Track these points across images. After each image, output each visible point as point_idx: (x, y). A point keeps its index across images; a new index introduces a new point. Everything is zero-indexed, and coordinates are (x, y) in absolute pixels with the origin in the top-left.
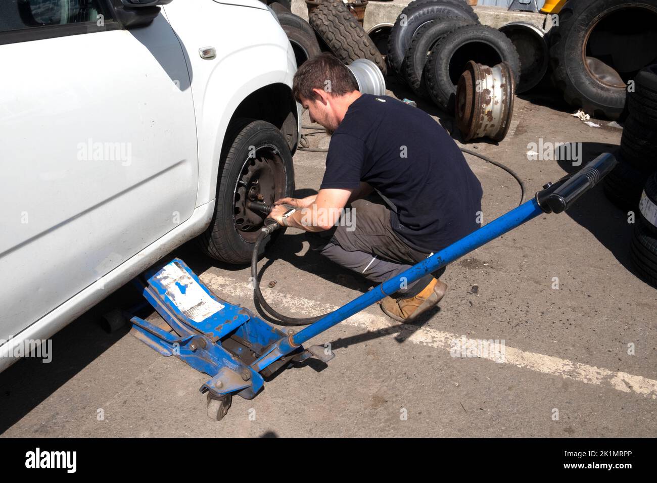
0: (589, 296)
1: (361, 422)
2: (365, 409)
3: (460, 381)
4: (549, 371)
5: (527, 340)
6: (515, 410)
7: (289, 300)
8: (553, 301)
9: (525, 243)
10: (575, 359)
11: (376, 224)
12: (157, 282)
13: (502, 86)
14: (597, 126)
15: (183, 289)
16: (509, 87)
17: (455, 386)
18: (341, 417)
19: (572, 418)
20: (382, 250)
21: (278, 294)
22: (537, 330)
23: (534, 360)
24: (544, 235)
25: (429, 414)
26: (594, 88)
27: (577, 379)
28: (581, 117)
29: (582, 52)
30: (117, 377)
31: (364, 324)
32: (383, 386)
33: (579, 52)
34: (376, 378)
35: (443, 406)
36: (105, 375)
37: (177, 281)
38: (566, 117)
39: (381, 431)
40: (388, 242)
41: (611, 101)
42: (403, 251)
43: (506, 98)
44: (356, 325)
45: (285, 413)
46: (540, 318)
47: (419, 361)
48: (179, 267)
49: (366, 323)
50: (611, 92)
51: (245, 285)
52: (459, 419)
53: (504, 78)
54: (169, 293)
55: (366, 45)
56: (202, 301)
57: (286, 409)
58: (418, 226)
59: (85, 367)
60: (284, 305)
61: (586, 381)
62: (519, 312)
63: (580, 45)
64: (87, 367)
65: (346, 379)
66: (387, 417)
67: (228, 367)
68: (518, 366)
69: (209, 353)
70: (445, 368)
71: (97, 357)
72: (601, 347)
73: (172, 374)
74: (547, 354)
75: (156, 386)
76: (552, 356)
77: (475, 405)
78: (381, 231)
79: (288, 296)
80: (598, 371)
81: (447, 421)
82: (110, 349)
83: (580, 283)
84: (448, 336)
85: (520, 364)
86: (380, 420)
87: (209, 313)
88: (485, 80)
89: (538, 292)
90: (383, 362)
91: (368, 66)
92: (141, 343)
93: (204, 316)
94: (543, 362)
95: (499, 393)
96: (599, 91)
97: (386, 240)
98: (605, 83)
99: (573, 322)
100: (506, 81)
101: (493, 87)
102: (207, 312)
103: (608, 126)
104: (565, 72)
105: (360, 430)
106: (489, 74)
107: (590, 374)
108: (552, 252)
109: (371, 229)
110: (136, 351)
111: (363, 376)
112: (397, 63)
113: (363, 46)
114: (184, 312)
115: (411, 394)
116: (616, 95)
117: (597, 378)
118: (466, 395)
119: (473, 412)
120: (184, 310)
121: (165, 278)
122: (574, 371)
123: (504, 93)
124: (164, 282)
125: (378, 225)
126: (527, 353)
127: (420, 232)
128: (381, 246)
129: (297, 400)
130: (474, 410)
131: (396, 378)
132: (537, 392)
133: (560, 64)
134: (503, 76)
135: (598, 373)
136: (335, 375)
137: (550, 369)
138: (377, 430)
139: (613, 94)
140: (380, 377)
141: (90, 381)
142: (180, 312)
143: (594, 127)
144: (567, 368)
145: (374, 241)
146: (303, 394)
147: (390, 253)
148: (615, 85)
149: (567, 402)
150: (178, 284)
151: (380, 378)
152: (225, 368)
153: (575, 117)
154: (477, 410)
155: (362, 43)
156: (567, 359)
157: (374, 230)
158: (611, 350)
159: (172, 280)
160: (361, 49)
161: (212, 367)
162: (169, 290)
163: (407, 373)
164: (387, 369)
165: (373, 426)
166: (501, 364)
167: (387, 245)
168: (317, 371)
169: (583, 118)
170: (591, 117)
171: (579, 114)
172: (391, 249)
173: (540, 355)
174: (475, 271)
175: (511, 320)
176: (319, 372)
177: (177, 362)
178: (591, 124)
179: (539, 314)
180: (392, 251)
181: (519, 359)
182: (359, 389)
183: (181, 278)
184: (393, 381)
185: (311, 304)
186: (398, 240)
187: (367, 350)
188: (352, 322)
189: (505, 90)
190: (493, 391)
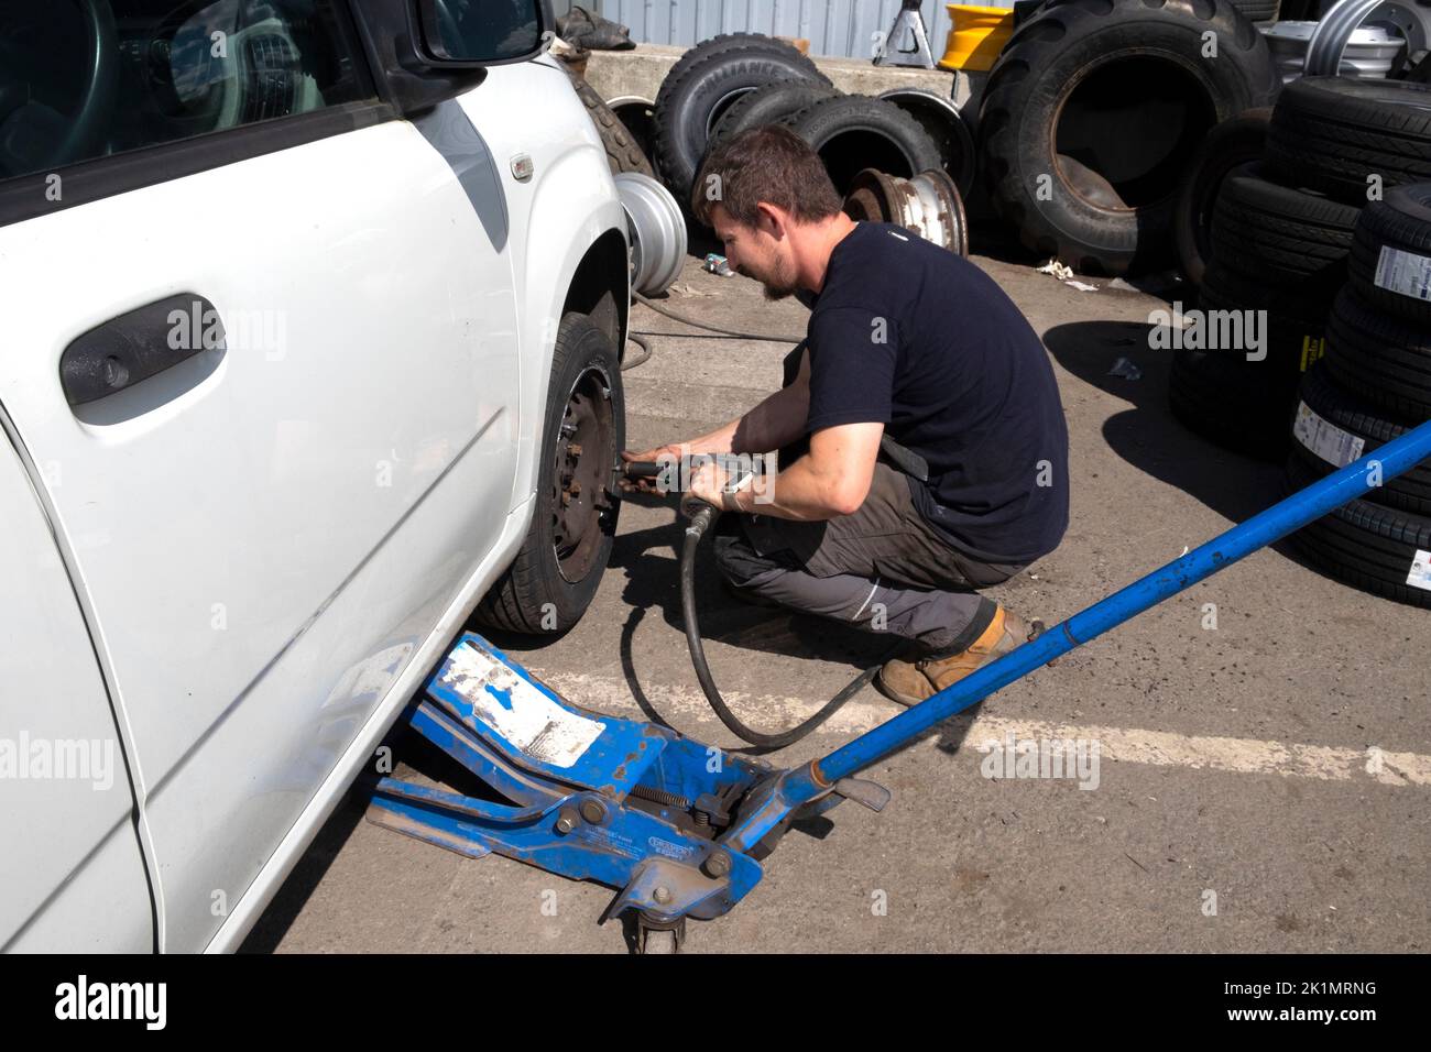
0: (1247, 615)
1: (959, 926)
2: (954, 899)
3: (1105, 812)
4: (1251, 766)
5: (1184, 714)
6: (1232, 852)
7: (683, 697)
8: (1190, 634)
9: (1084, 528)
10: (1285, 738)
11: (881, 513)
12: (448, 689)
13: (941, 217)
14: (1091, 288)
15: (504, 698)
16: (955, 219)
17: (1100, 823)
18: (915, 923)
19: (1336, 850)
20: (897, 565)
21: (654, 688)
22: (1192, 693)
23: (1216, 750)
24: (1109, 508)
25: (1080, 886)
26: (1078, 214)
27: (1308, 775)
28: (1057, 274)
29: (1050, 145)
30: (389, 921)
31: (863, 726)
32: (965, 846)
33: (1045, 145)
34: (942, 832)
35: (1100, 867)
36: (356, 921)
37: (487, 681)
38: (1028, 275)
39: (1007, 937)
40: (910, 546)
41: (1111, 238)
42: (944, 560)
43: (952, 242)
44: (848, 730)
45: (797, 935)
46: (1183, 667)
47: (1007, 786)
48: (480, 651)
49: (865, 724)
50: (1110, 220)
51: (574, 679)
52: (1141, 887)
53: (943, 201)
54: (479, 712)
55: (620, 144)
56: (551, 720)
57: (795, 927)
58: (986, 505)
59: (298, 911)
60: (678, 710)
61: (1324, 777)
62: (1142, 662)
63: (1045, 131)
64: (305, 910)
65: (884, 845)
66: (1003, 908)
67: (663, 855)
68: (1193, 766)
69: (608, 833)
70: (1064, 790)
71: (316, 884)
72: (1318, 708)
73: (510, 894)
74: (1231, 736)
75: (487, 926)
76: (1242, 738)
77: (1155, 855)
78: (893, 524)
79: (678, 689)
80: (1336, 754)
81: (1121, 895)
82: (336, 861)
83: (1220, 592)
84: (1037, 727)
85: (1194, 762)
86: (994, 915)
87: (579, 744)
88: (907, 207)
89: (1155, 619)
90: (938, 797)
91: (645, 188)
92: (405, 838)
93: (572, 751)
94: (1234, 753)
95: (1186, 824)
96: (1088, 220)
97: (906, 543)
98: (1096, 203)
99: (1245, 669)
100: (947, 207)
101: (924, 220)
102: (575, 743)
103: (1111, 288)
104: (1020, 185)
105: (967, 943)
106: (913, 195)
107: (1325, 761)
108: (1141, 539)
109: (871, 523)
110: (402, 855)
111: (913, 833)
112: (682, 178)
113: (616, 146)
114: (525, 750)
115: (1025, 854)
116: (1118, 228)
117: (1341, 768)
118: (1130, 837)
119: (1158, 869)
120: (522, 746)
121: (461, 678)
122: (1294, 761)
123: (947, 231)
124: (462, 689)
125: (886, 512)
126: (1195, 739)
127: (986, 519)
128: (895, 557)
129: (808, 904)
130: (1159, 863)
131: (981, 826)
132: (1251, 809)
133: (1011, 170)
134: (940, 198)
135: (1338, 758)
136: (859, 839)
137: (1252, 763)
138: (999, 936)
139: (1113, 226)
140: (948, 831)
141: (331, 941)
142: (516, 750)
143: (1087, 291)
144: (1282, 757)
145: (879, 548)
146: (813, 889)
147: (913, 569)
148: (1115, 208)
149: (1313, 821)
150: (490, 689)
151: (950, 832)
152: (655, 858)
153: (1044, 273)
154: (1164, 864)
155: (613, 140)
156: (1271, 738)
157: (878, 525)
158: (1336, 711)
159: (475, 682)
160: (612, 152)
161: (614, 861)
162: (477, 704)
163: (998, 812)
164: (954, 811)
165: (988, 930)
166: (1162, 768)
167: (906, 553)
168: (818, 837)
169: (1062, 275)
170: (1075, 272)
171: (1052, 267)
172: (918, 560)
173: (1221, 739)
174: (1022, 592)
175: (1135, 680)
176: (823, 838)
177: (507, 865)
178: (1081, 286)
179: (1180, 661)
180: (921, 563)
181: (1188, 752)
182: (921, 860)
183: (491, 674)
184: (979, 833)
185: (734, 700)
186: (934, 539)
187: (896, 778)
188: (836, 726)
189: (949, 225)
190: (1174, 822)
